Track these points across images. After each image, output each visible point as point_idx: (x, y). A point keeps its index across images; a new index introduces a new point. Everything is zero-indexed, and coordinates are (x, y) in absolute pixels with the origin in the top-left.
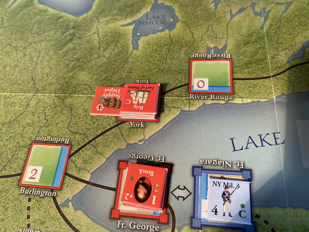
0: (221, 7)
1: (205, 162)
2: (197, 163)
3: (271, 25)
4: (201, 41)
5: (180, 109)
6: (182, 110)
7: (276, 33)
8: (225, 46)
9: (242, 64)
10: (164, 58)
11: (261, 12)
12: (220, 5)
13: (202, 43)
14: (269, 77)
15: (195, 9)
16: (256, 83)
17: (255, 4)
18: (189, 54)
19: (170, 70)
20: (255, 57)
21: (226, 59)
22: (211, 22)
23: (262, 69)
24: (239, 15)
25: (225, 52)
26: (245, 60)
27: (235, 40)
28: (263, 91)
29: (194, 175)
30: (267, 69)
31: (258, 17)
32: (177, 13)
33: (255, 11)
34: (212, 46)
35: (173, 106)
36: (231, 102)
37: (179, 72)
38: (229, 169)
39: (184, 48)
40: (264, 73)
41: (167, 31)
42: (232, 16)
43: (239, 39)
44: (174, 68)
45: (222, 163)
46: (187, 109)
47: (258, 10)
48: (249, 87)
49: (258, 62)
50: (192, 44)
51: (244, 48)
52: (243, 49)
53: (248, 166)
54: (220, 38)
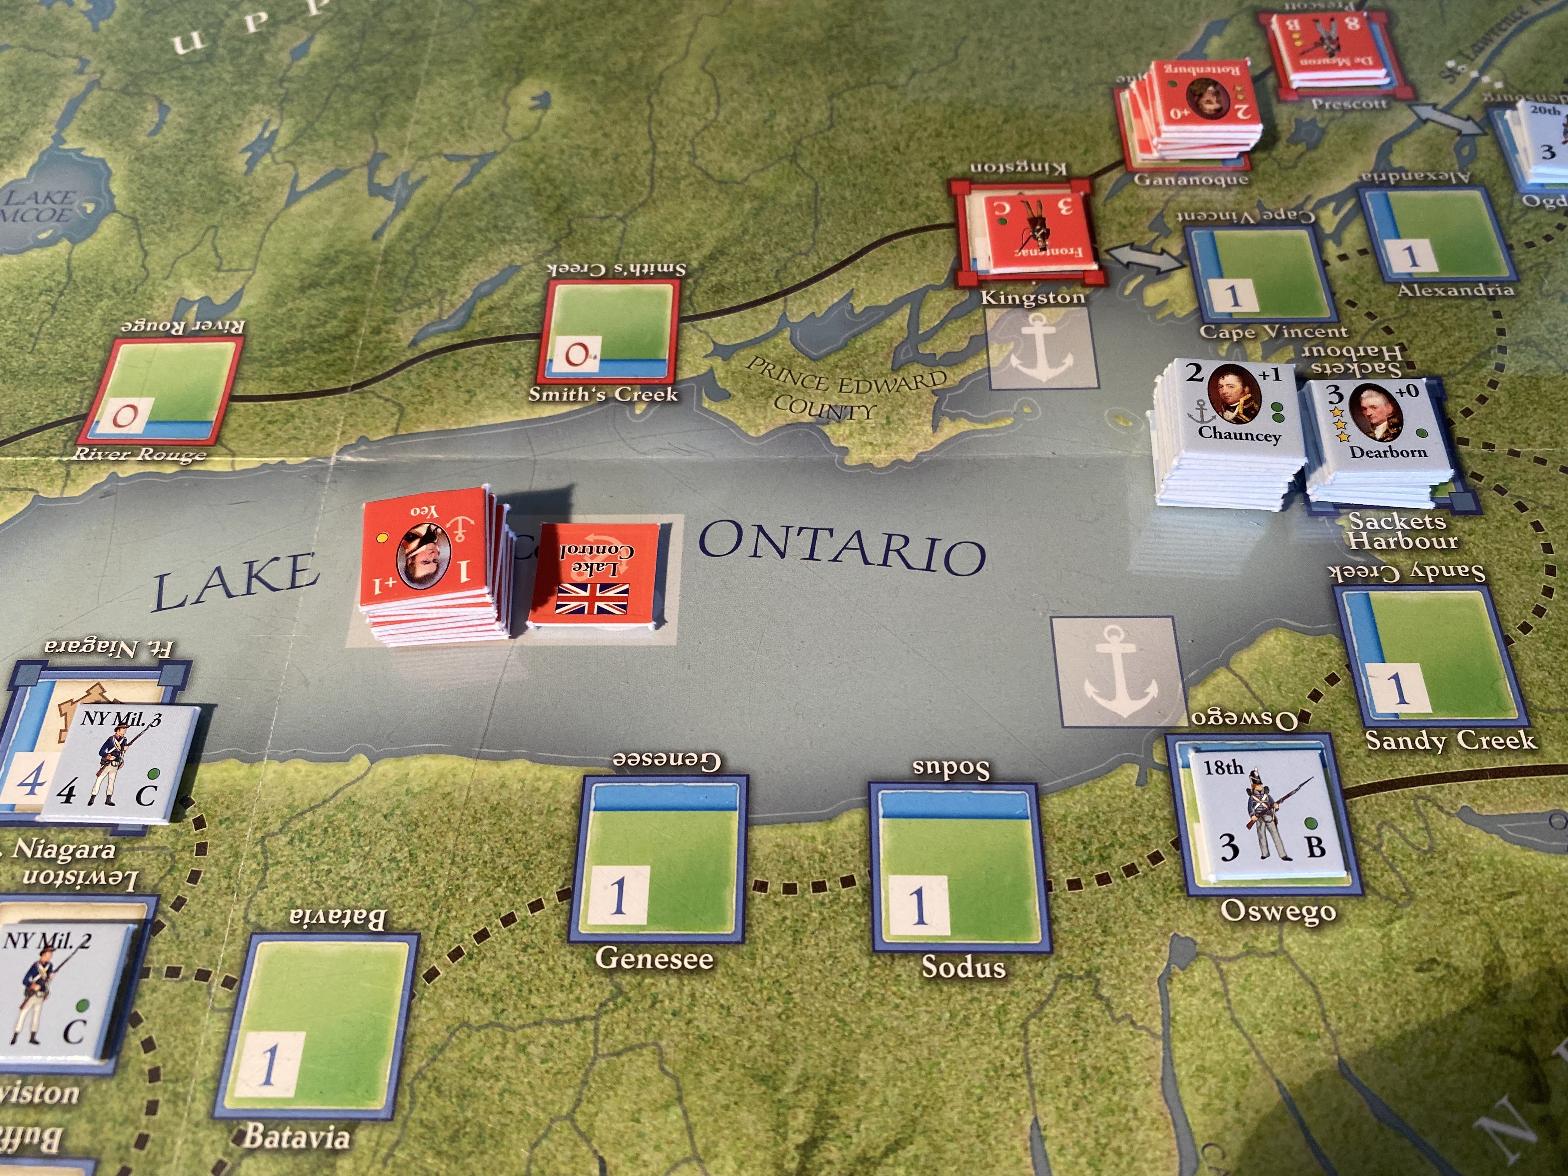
0: (267, 167)
1: (58, 646)
2: (33, 651)
3: (408, 227)
4: (167, 278)
5: (31, 495)
6: (38, 498)
7: (412, 253)
8: (238, 297)
9: (273, 352)
10: (31, 335)
11: (391, 188)
12: (267, 160)
13: (167, 287)
14: (343, 390)
15: (182, 171)
16: (294, 409)
17: (386, 156)
18: (115, 321)
19: (41, 371)
20: (319, 330)
21: (228, 336)
22: (218, 218)
23: (329, 366)
24: (317, 193)
25: (231, 315)
26: (284, 341)
27: (275, 274)
28: (308, 432)
29: (13, 687)
30: (344, 367)
31: (380, 201)
32: (116, 187)
33: (376, 180)
34: (196, 294)
35: (12, 484)
36: (196, 468)
37: (67, 380)
38: (126, 663)
39: (105, 303)
40: (328, 379)
41: (63, 246)
42: (294, 197)
43: (288, 271)
44: (55, 365)
45: (109, 648)
46: (54, 492)
47: (385, 177)
48: (270, 422)
49: (326, 345)
50: (135, 290)
51: (294, 300)
52: (290, 305)
53: (183, 652)
54: (230, 270)
